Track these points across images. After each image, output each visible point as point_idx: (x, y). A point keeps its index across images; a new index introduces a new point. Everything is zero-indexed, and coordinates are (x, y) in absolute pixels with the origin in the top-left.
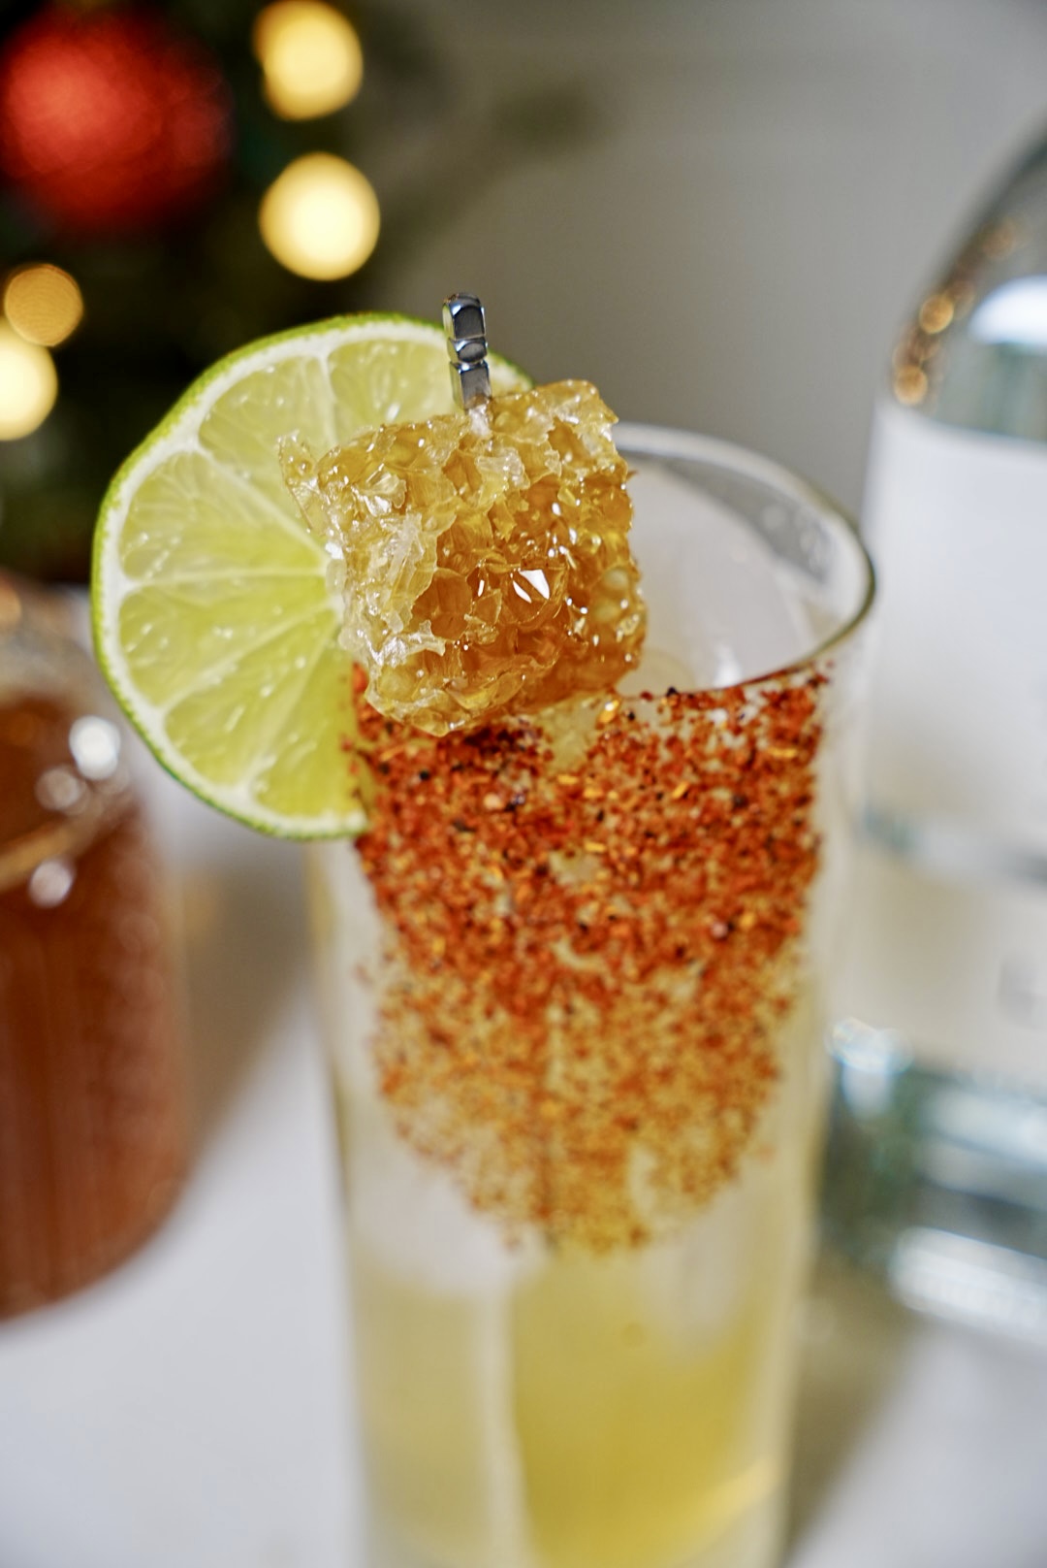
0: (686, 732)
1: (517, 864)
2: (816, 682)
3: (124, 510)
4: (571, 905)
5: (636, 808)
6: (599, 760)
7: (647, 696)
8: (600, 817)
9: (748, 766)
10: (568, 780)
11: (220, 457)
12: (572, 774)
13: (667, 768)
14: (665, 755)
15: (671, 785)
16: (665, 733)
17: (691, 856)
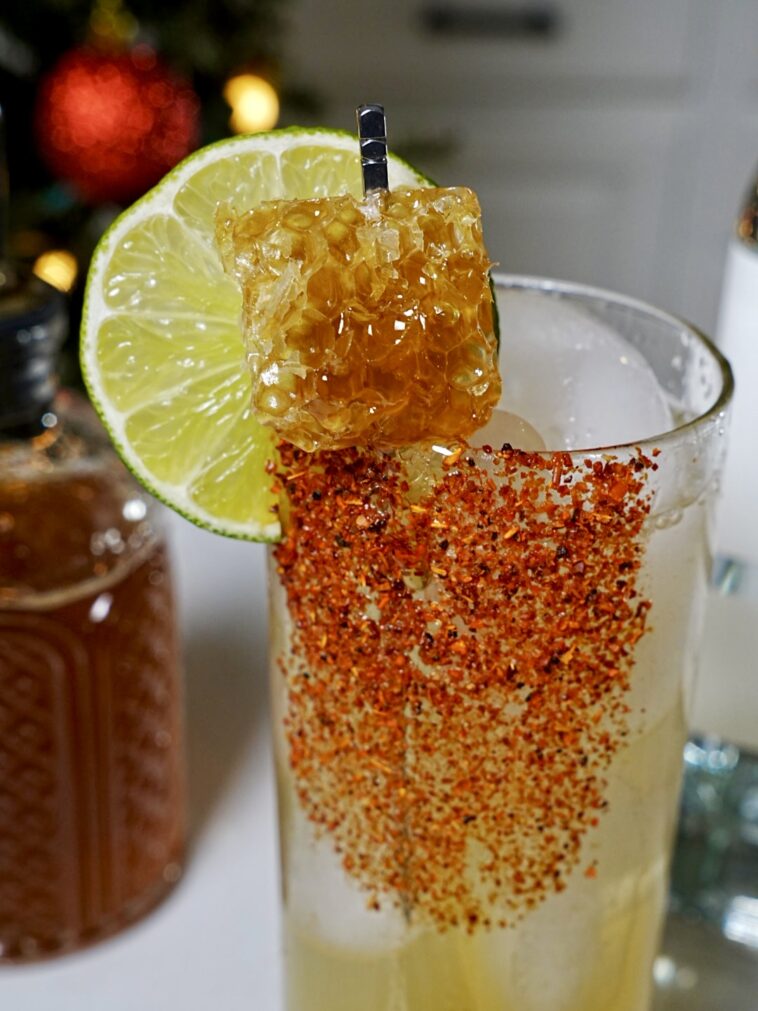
0: (518, 485)
1: (380, 577)
2: (640, 464)
3: (111, 253)
4: (421, 618)
5: (474, 543)
6: (445, 496)
7: (487, 449)
8: (445, 546)
9: (571, 523)
10: (418, 509)
11: (190, 224)
12: (423, 506)
13: (502, 512)
14: (501, 502)
15: (504, 528)
16: (501, 482)
17: (520, 593)
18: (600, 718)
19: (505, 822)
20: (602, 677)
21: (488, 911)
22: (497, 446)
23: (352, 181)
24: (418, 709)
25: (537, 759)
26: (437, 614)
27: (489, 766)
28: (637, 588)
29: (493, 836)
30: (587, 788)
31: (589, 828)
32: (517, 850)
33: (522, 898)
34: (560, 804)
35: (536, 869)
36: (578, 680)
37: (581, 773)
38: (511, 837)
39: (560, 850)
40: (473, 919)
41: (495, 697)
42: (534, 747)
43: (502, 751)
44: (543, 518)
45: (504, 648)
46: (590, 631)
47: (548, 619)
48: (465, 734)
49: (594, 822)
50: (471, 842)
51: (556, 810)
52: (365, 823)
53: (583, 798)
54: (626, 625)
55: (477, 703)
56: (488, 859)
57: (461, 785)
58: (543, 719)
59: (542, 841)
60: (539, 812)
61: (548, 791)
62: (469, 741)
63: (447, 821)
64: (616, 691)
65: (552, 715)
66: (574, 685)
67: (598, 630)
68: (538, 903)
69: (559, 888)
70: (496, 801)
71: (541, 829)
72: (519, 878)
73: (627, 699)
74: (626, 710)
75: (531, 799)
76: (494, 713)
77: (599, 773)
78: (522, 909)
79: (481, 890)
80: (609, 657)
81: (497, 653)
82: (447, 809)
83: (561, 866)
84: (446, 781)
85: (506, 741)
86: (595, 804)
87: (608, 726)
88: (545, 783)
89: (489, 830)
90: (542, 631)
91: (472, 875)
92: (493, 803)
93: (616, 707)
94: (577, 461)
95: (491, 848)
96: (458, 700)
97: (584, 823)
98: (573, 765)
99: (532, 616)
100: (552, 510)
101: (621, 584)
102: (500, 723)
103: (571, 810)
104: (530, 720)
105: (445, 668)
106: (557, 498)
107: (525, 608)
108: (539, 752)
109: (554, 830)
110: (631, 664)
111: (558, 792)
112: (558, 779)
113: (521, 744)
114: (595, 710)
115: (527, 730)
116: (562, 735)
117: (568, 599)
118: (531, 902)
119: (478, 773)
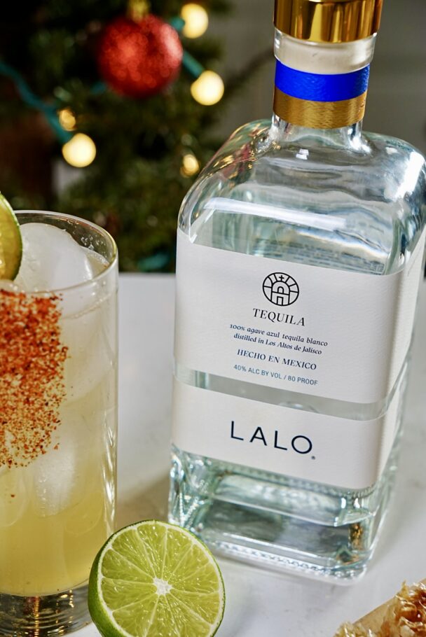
0: (8, 303)
2: (55, 298)
18: (51, 388)
19: (18, 425)
20: (51, 372)
21: (15, 459)
25: (27, 401)
27: (10, 403)
28: (60, 341)
29: (15, 430)
30: (50, 415)
31: (53, 430)
32: (24, 436)
33: (28, 455)
34: (39, 420)
35: (32, 444)
36: (39, 373)
39: (41, 437)
40: (10, 462)
42: (25, 397)
43: (14, 398)
44: (18, 315)
47: (24, 350)
49: (55, 428)
50: (6, 431)
53: (49, 418)
54: (57, 355)
56: (13, 438)
58: (27, 387)
60: (31, 422)
61: (33, 414)
64: (57, 378)
65: (31, 386)
66: (38, 376)
67: (45, 356)
68: (35, 457)
69: (43, 453)
70: (14, 416)
71: (32, 429)
72: (26, 447)
73: (63, 382)
74: (63, 386)
75: (27, 417)
76: (9, 384)
77: (54, 409)
78: (30, 459)
79: (12, 451)
80: (52, 366)
83: (42, 444)
85: (15, 394)
86: (54, 421)
87: (54, 391)
88: (32, 411)
89: (13, 428)
91: (8, 444)
93: (58, 385)
94: (28, 296)
95: (14, 434)
98: (42, 405)
99: (18, 349)
100: (20, 312)
101: (53, 340)
102: (12, 387)
103: (44, 422)
106: (22, 308)
108: (28, 399)
109: (39, 429)
110: (62, 369)
111: (37, 415)
112: (37, 410)
113: (20, 396)
114: (49, 385)
115: (22, 391)
116: (36, 394)
117: (31, 344)
118: (32, 457)
119: (6, 405)
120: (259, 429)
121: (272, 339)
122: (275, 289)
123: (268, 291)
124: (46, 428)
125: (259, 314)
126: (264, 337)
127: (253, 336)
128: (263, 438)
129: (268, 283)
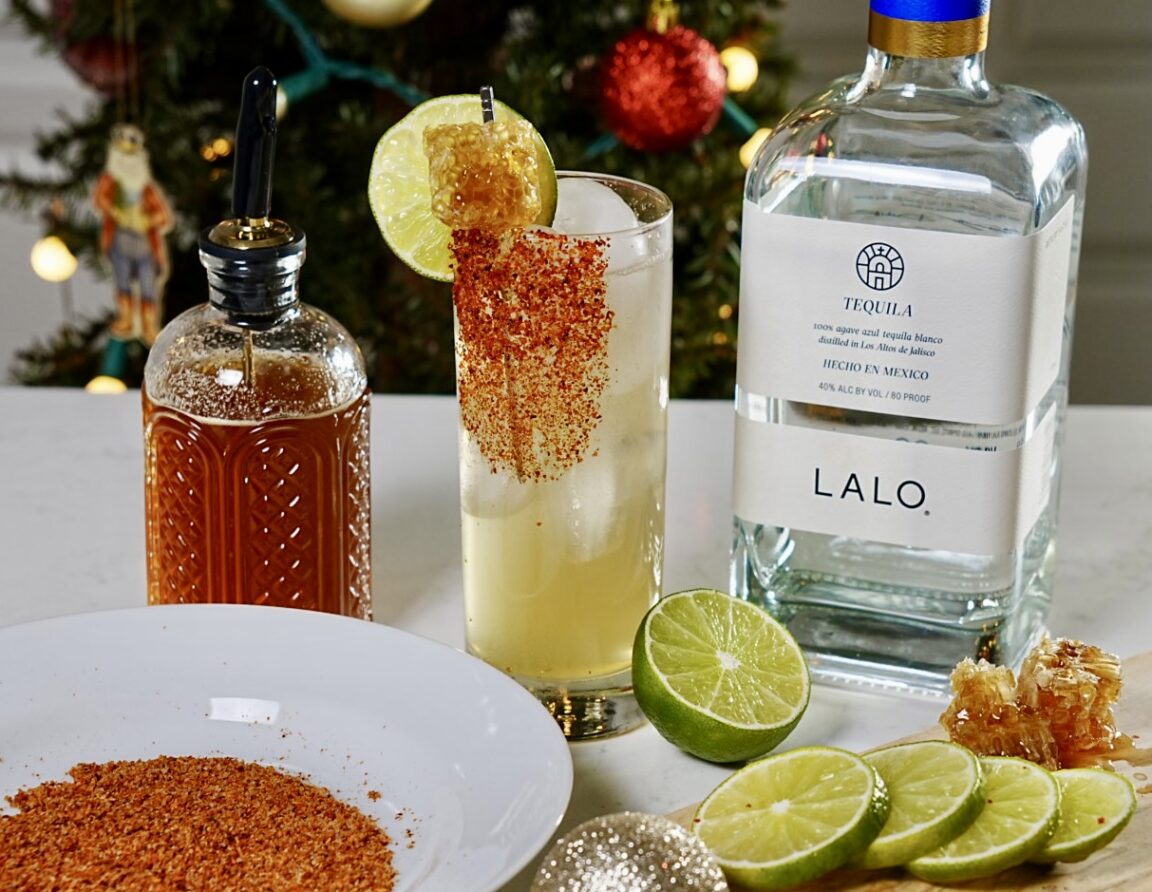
0: (545, 249)
1: (490, 293)
4: (508, 311)
5: (528, 275)
6: (515, 253)
7: (532, 232)
8: (515, 276)
12: (507, 258)
13: (538, 261)
15: (540, 268)
16: (537, 247)
17: (549, 300)
20: (593, 345)
21: (545, 470)
22: (535, 231)
23: (479, 119)
24: (508, 358)
25: (562, 386)
26: (514, 309)
27: (541, 389)
28: (605, 303)
30: (589, 406)
31: (592, 428)
32: (556, 435)
33: (561, 463)
34: (576, 412)
35: (566, 448)
36: (579, 346)
37: (585, 397)
38: (554, 428)
39: (578, 438)
40: (538, 473)
41: (540, 351)
42: (560, 379)
43: (546, 381)
44: (556, 264)
45: (544, 327)
46: (583, 322)
47: (562, 313)
48: (528, 371)
49: (595, 426)
50: (535, 430)
51: (574, 415)
52: (489, 423)
53: (588, 411)
54: (601, 321)
55: (533, 355)
56: (542, 440)
57: (529, 398)
58: (564, 365)
59: (569, 433)
60: (566, 416)
61: (569, 404)
62: (531, 375)
63: (523, 418)
64: (600, 356)
65: (568, 363)
66: (577, 349)
67: (587, 321)
69: (579, 460)
70: (545, 407)
71: (567, 425)
72: (558, 452)
73: (606, 361)
74: (606, 367)
75: (562, 408)
76: (541, 360)
77: (594, 398)
78: (562, 470)
79: (541, 458)
80: (594, 337)
81: (540, 328)
82: (523, 412)
83: (578, 447)
84: (522, 396)
85: (547, 375)
86: (594, 415)
87: (596, 373)
88: (568, 400)
89: (543, 424)
90: (559, 319)
91: (536, 448)
92: (543, 409)
93: (601, 364)
94: (570, 239)
95: (544, 434)
96: (524, 353)
97: (590, 425)
98: (580, 391)
99: (555, 311)
100: (560, 260)
101: (596, 300)
102: (544, 365)
103: (582, 417)
104: (558, 365)
105: (518, 336)
106: (562, 255)
107: (551, 308)
108: (563, 382)
109: (574, 427)
110: (606, 342)
111: (574, 405)
112: (573, 399)
113: (554, 377)
114: (588, 364)
115: (557, 370)
116: (574, 375)
117: (571, 304)
118: (566, 466)
119: (536, 392)
120: (853, 476)
121: (869, 340)
122: (872, 268)
123: (863, 270)
124: (584, 424)
125: (852, 304)
126: (859, 338)
127: (844, 337)
128: (858, 491)
129: (864, 259)
